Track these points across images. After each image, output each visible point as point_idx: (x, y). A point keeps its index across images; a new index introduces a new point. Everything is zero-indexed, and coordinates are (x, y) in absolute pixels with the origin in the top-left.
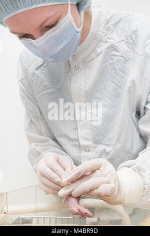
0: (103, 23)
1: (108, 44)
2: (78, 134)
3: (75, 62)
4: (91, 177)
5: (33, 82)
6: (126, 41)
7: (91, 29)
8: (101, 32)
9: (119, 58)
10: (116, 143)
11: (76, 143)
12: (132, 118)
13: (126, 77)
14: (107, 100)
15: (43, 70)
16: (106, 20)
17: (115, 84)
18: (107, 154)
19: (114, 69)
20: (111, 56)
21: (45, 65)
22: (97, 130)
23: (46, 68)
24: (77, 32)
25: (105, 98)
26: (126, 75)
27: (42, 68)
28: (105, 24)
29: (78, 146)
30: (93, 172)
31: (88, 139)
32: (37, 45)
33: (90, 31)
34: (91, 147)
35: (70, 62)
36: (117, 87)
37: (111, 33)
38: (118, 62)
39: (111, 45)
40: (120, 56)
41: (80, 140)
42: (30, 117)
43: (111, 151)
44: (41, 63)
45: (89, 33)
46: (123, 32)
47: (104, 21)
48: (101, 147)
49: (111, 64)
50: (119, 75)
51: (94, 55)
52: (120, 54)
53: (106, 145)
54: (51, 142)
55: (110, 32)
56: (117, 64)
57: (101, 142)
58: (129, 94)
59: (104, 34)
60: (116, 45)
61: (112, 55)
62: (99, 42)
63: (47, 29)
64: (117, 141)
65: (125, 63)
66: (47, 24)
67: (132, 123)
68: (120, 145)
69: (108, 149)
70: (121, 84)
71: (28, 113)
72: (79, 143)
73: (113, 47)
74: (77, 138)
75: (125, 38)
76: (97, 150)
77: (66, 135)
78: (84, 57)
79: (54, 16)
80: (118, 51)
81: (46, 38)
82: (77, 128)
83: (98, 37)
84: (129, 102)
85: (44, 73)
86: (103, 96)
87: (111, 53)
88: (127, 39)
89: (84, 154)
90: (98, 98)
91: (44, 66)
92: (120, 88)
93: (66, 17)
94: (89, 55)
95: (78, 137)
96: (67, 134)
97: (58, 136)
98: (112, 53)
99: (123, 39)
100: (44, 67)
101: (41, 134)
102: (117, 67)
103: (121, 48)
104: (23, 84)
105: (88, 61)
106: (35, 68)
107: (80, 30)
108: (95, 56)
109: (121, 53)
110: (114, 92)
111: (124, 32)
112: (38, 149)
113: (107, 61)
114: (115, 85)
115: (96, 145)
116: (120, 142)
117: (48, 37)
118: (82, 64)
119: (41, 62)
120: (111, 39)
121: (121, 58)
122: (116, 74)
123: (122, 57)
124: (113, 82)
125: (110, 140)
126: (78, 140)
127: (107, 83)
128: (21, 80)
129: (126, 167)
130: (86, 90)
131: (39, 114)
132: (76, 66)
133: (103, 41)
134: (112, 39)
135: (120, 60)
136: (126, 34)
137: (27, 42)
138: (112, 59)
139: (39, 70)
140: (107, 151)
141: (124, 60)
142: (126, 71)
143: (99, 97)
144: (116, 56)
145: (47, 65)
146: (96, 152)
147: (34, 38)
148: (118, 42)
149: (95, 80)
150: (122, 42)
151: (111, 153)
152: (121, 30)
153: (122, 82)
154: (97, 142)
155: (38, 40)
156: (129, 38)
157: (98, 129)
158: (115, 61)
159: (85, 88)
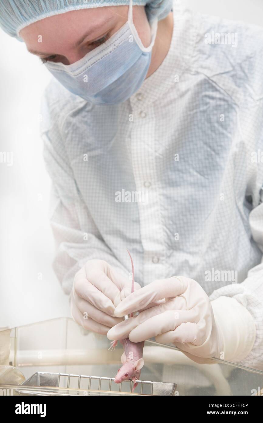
0: (193, 41)
1: (201, 77)
2: (140, 232)
3: (140, 106)
4: (165, 309)
5: (66, 137)
6: (233, 73)
7: (172, 49)
8: (190, 55)
9: (219, 102)
10: (207, 252)
11: (137, 246)
12: (238, 207)
13: (229, 135)
14: (195, 173)
15: (84, 117)
16: (198, 35)
17: (210, 147)
18: (192, 268)
19: (209, 121)
20: (205, 99)
21: (89, 108)
22: (174, 227)
23: (89, 114)
24: (143, 54)
25: (191, 170)
26: (230, 133)
27: (84, 113)
28: (197, 43)
29: (140, 252)
30: (170, 299)
31: (157, 241)
32: (72, 74)
33: (169, 53)
34: (163, 256)
35: (132, 105)
36: (213, 153)
37: (207, 59)
38: (216, 110)
39: (205, 80)
40: (220, 99)
41: (144, 241)
42: (58, 197)
43: (197, 264)
44: (81, 105)
45: (168, 57)
46: (227, 58)
47: (194, 36)
48: (180, 257)
49: (204, 112)
50: (217, 132)
51: (173, 95)
52: (221, 96)
53: (190, 253)
54: (95, 241)
55: (205, 56)
56: (215, 112)
57: (181, 247)
58: (235, 166)
59: (194, 59)
60: (214, 79)
61: (206, 96)
62: (183, 73)
63: (90, 47)
64: (210, 248)
65: (229, 112)
66: (90, 38)
67: (236, 217)
68: (214, 255)
69: (192, 260)
70: (219, 148)
71: (56, 191)
72: (142, 246)
73: (209, 83)
74: (138, 238)
75: (231, 69)
76: (172, 260)
77: (120, 231)
78: (156, 98)
79: (102, 25)
80: (217, 90)
81: (89, 63)
82: (139, 221)
83: (184, 64)
84: (234, 180)
85: (86, 123)
86: (187, 167)
87: (204, 94)
88: (234, 69)
89: (150, 266)
90: (178, 170)
91: (87, 109)
92: (218, 154)
93: (124, 29)
94: (166, 94)
95: (140, 236)
96: (121, 229)
97: (107, 234)
98: (207, 93)
99: (227, 70)
100: (88, 112)
101: (78, 227)
102: (214, 118)
103: (224, 85)
104: (49, 139)
105: (162, 105)
106: (71, 112)
107: (148, 50)
108: (176, 96)
109: (223, 94)
110: (207, 161)
111: (229, 57)
112: (72, 253)
113: (197, 106)
114: (209, 149)
115: (171, 251)
116: (215, 250)
117: (92, 61)
118: (152, 108)
119: (81, 102)
120: (205, 68)
121: (222, 103)
122: (212, 131)
123: (224, 100)
124: (206, 143)
125: (197, 246)
126: (140, 242)
127: (196, 144)
128: (47, 133)
129: (226, 296)
130: (157, 154)
131: (75, 191)
132: (141, 112)
133: (190, 71)
134: (208, 68)
135: (220, 106)
136: (232, 61)
137: (56, 68)
138: (207, 104)
139: (79, 117)
140: (192, 263)
141: (226, 107)
142: (229, 125)
143: (180, 168)
144: (213, 98)
145: (93, 108)
146: (172, 264)
147: (67, 63)
148: (218, 75)
149: (174, 138)
150: (224, 75)
151: (199, 268)
152: (224, 53)
153: (223, 144)
154: (173, 247)
155: (74, 66)
156: (237, 68)
157: (176, 224)
158: (211, 108)
159: (156, 151)
